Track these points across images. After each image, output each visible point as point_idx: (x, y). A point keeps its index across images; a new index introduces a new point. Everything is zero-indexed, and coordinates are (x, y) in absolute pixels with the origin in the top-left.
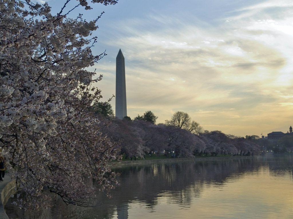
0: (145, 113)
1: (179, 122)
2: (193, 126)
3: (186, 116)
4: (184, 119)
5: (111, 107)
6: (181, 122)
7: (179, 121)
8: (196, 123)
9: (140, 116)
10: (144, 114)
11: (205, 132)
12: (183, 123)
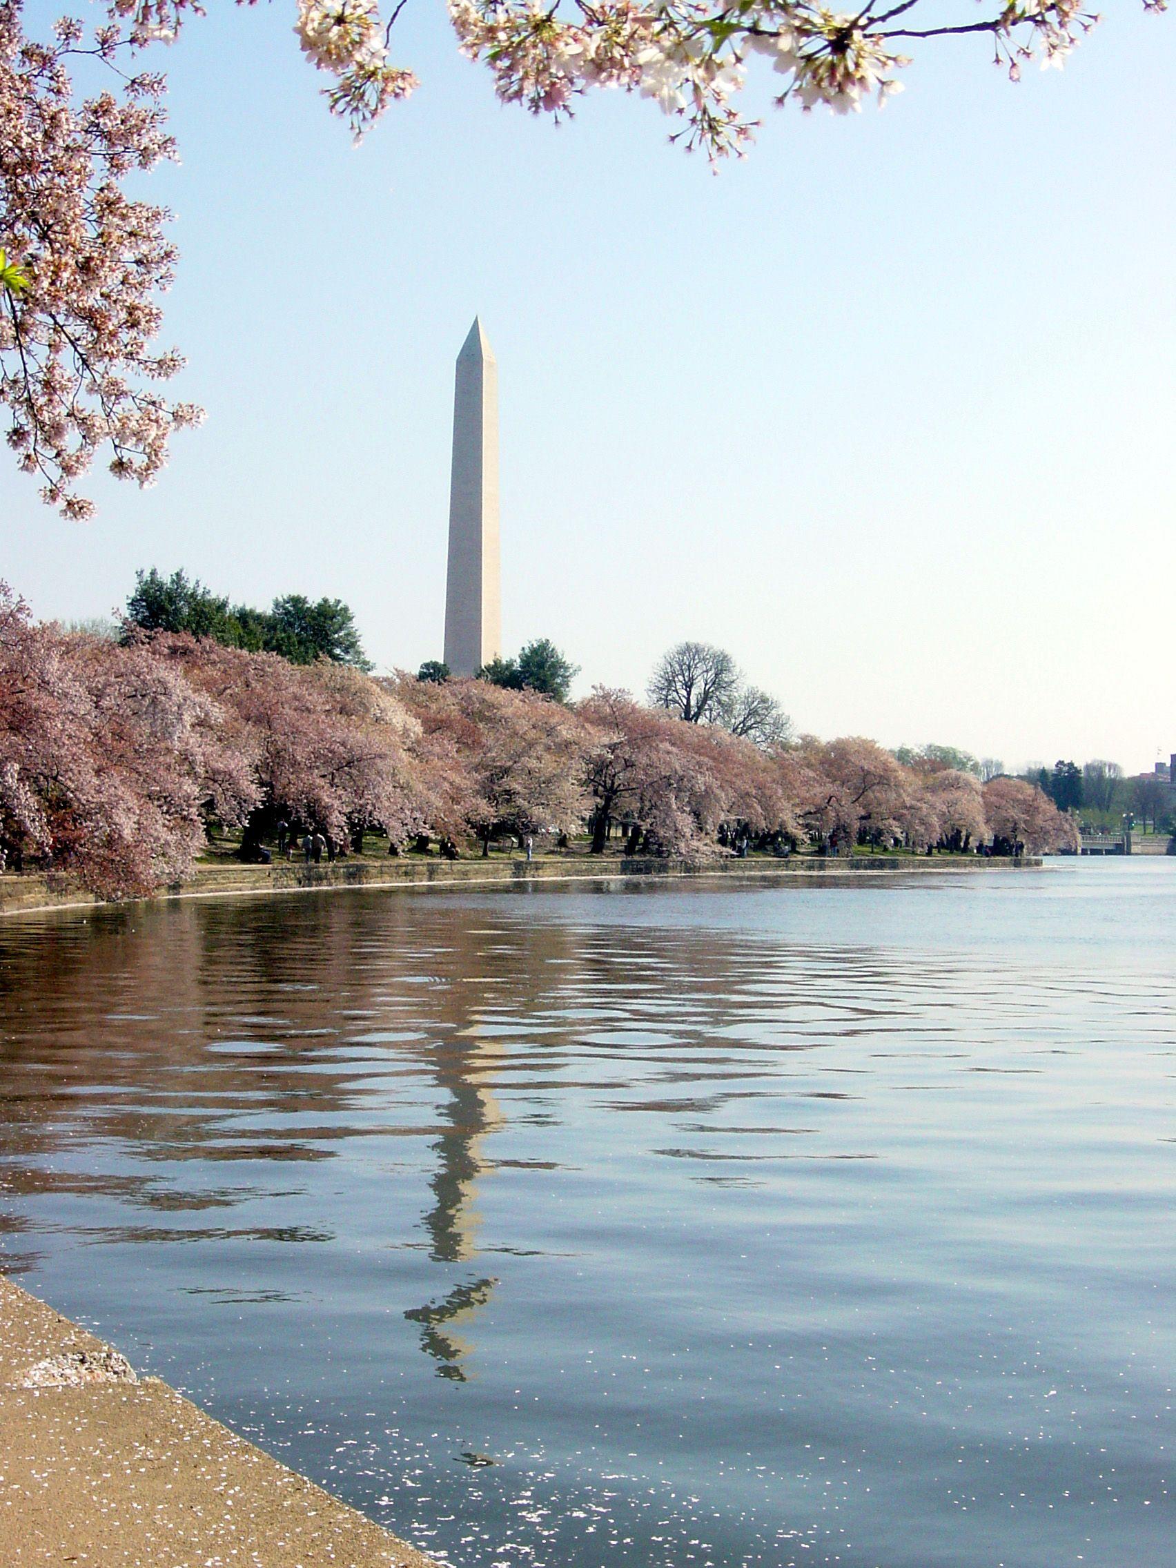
0: (527, 645)
1: (689, 693)
2: (753, 713)
3: (721, 665)
4: (711, 675)
5: (350, 619)
6: (697, 691)
7: (689, 686)
8: (764, 700)
9: (504, 662)
10: (523, 649)
11: (800, 741)
12: (706, 696)
